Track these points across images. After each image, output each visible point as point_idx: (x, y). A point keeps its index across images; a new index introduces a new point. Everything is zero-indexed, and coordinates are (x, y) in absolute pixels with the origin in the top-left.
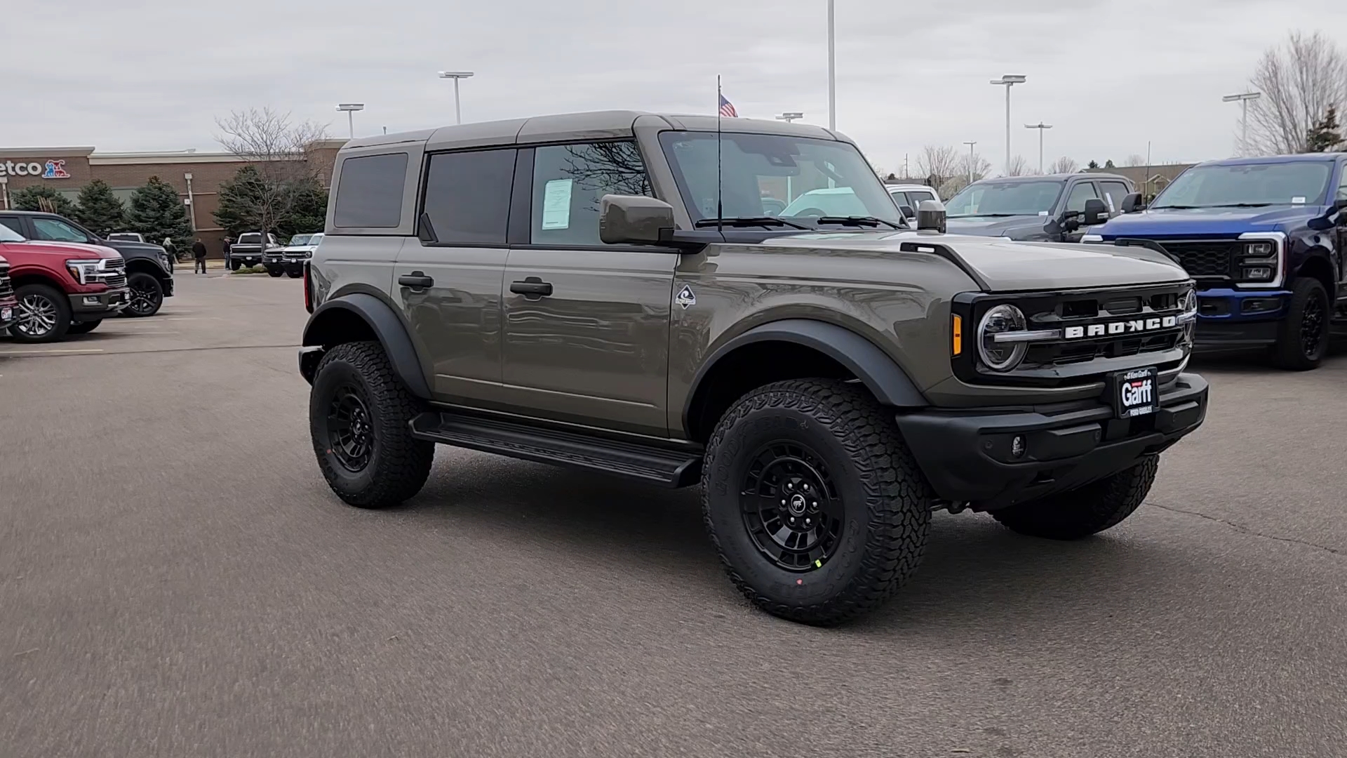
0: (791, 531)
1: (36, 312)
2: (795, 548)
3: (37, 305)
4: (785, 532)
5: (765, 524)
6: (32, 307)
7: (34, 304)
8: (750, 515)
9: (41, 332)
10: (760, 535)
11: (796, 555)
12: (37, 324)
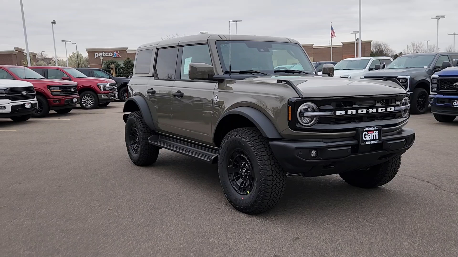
0: (243, 180)
1: (88, 100)
2: (243, 187)
3: (89, 98)
4: (241, 180)
5: (235, 178)
6: (87, 98)
7: (88, 97)
8: (230, 174)
9: (89, 106)
10: (233, 181)
11: (243, 189)
12: (88, 104)
